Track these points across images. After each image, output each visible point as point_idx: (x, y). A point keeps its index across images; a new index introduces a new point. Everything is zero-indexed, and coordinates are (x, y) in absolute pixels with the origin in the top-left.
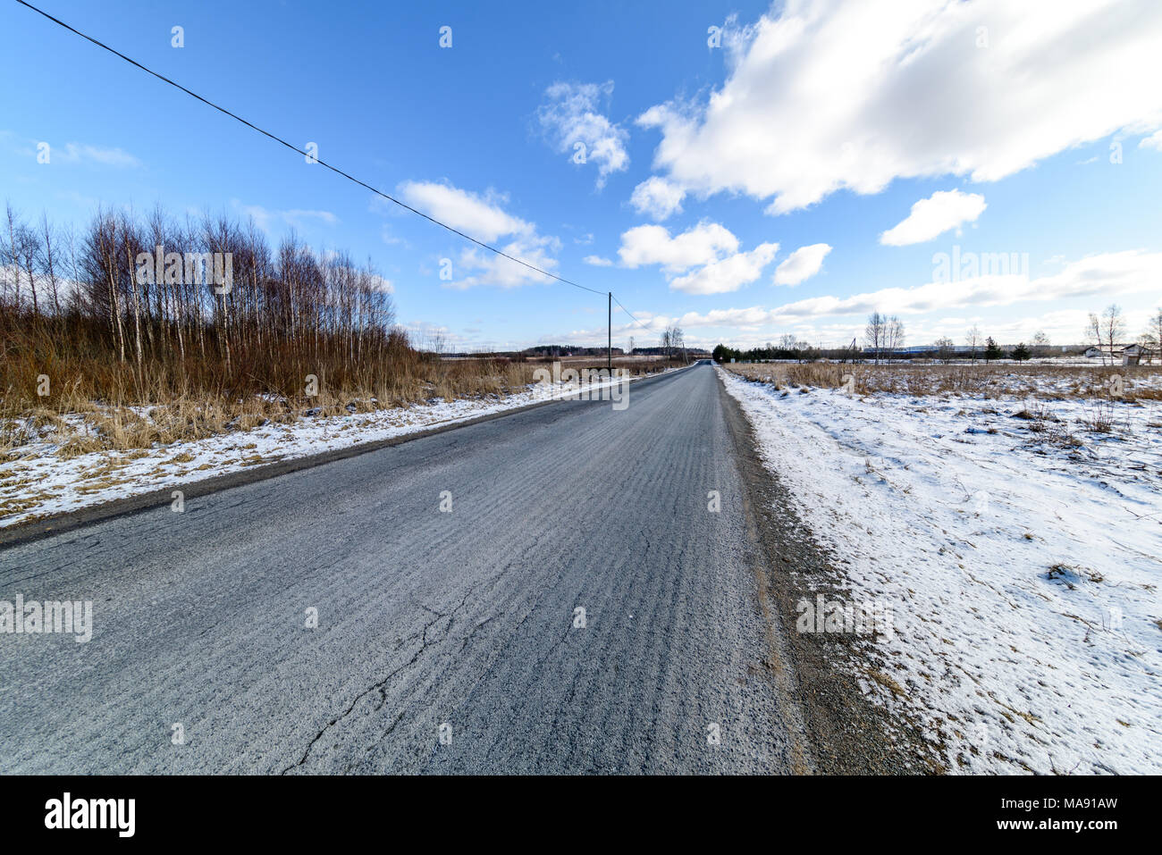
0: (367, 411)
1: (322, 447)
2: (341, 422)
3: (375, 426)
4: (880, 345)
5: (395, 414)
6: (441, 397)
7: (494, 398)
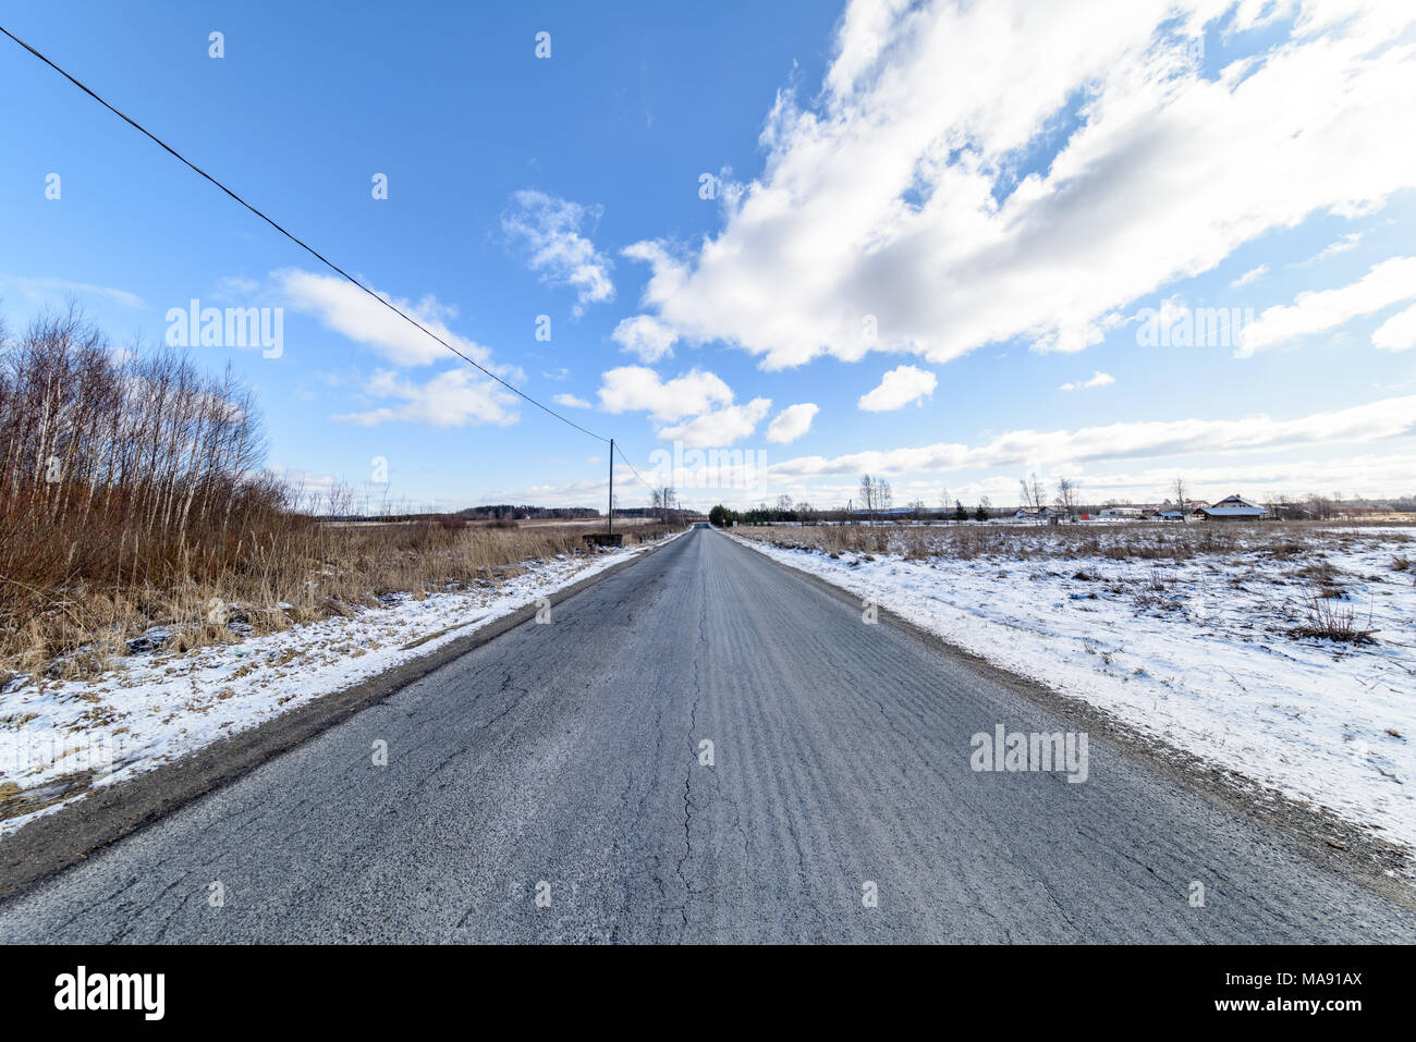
0: (275, 628)
1: (204, 729)
2: (228, 658)
3: (309, 660)
4: (873, 507)
5: (336, 629)
6: (406, 591)
7: (483, 586)
